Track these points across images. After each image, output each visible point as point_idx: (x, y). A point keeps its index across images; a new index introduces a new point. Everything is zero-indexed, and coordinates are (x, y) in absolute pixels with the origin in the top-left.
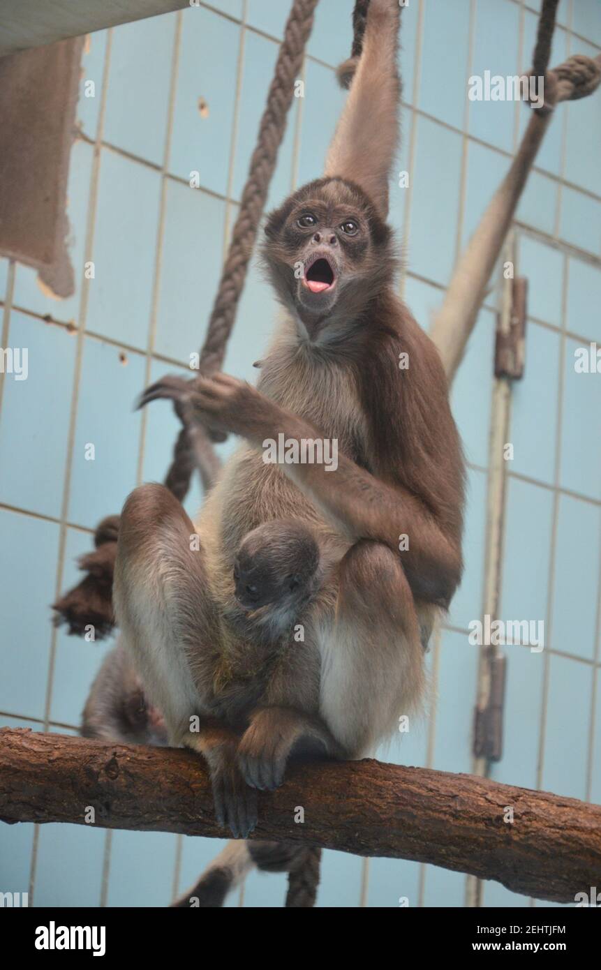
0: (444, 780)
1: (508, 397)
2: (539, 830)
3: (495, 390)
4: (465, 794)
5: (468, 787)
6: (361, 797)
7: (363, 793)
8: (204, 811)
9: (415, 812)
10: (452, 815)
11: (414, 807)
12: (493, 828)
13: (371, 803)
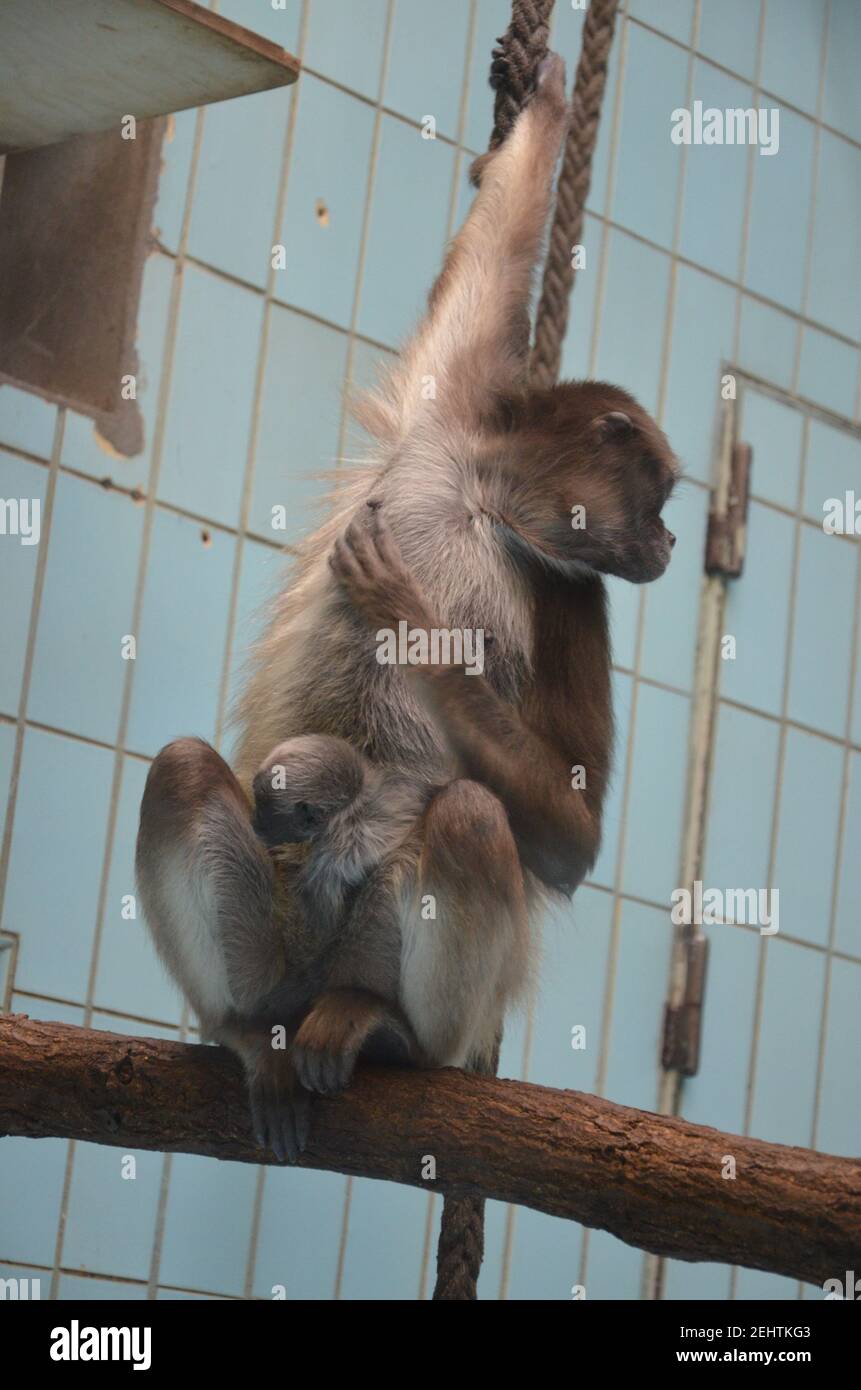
0: (543, 1097)
1: (722, 600)
2: (660, 1166)
3: (705, 591)
4: (570, 1116)
5: (574, 1107)
6: (438, 1117)
7: (440, 1111)
8: (240, 1129)
9: (504, 1138)
10: (552, 1143)
11: (503, 1131)
12: (601, 1162)
13: (449, 1124)
